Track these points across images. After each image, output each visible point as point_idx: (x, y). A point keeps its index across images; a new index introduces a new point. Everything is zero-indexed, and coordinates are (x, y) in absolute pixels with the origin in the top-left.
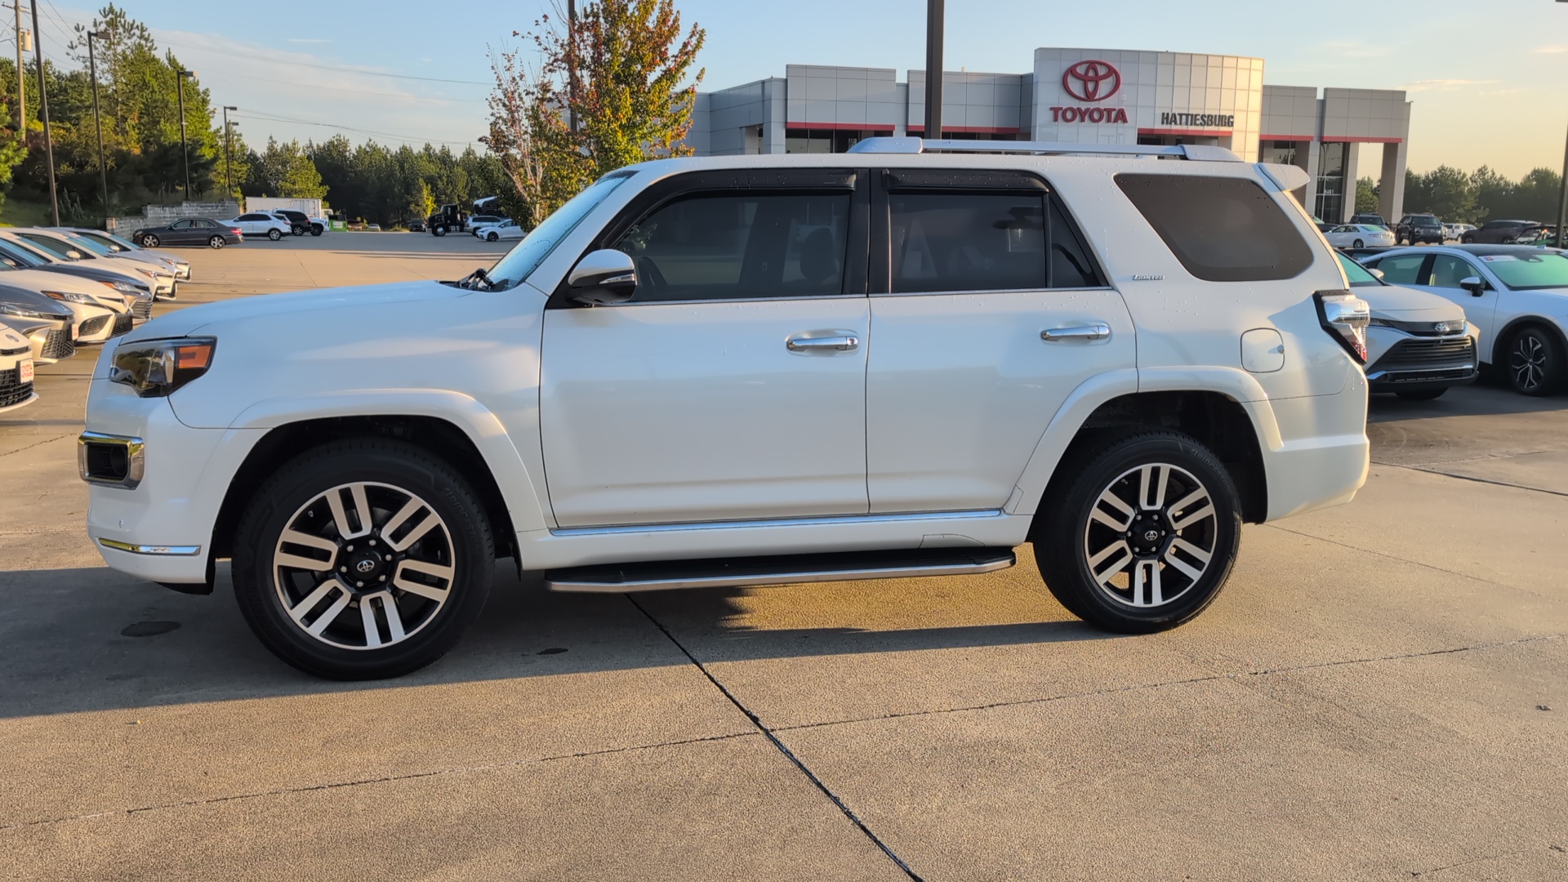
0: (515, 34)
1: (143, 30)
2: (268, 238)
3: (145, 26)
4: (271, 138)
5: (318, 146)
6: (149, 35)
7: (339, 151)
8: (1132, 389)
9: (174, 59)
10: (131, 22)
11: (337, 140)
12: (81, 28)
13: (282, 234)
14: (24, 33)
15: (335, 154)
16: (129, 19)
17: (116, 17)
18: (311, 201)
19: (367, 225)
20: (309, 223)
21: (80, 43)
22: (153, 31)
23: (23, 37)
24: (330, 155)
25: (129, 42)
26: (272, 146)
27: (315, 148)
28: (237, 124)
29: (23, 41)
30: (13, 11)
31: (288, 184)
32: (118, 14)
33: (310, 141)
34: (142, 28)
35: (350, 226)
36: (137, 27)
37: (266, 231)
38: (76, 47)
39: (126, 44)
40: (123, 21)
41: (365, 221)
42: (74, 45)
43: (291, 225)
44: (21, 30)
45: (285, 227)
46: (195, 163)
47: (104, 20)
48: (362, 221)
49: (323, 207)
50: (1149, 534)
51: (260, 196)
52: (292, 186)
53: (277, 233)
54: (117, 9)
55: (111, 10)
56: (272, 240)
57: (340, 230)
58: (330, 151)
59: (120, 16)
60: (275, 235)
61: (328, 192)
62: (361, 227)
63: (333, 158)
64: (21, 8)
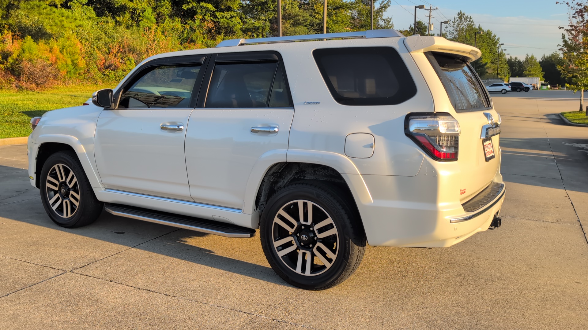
0: (557, 3)
1: (471, 19)
2: (501, 93)
3: (471, 17)
4: (527, 54)
5: (547, 56)
6: (473, 20)
7: (555, 58)
8: (284, 160)
9: (481, 28)
10: (467, 16)
11: (555, 53)
12: (450, 20)
13: (507, 91)
14: (431, 24)
15: (553, 59)
16: (466, 15)
17: (462, 15)
18: (535, 78)
19: (561, 87)
20: (523, 87)
21: (449, 26)
22: (474, 19)
23: (431, 26)
24: (551, 60)
25: (465, 23)
26: (527, 57)
27: (546, 57)
28: (506, 50)
29: (431, 27)
30: (429, 17)
31: (527, 72)
32: (463, 14)
33: (544, 55)
34: (470, 18)
35: (553, 88)
36: (469, 18)
37: (501, 90)
38: (448, 27)
39: (464, 24)
40: (464, 16)
41: (560, 86)
42: (447, 27)
43: (511, 88)
44: (430, 24)
45: (508, 89)
46: (479, 65)
47: (458, 17)
48: (559, 86)
49: (541, 80)
50: (303, 237)
51: (516, 77)
52: (529, 73)
53: (505, 91)
54: (463, 13)
55: (461, 13)
56: (503, 93)
57: (545, 89)
58: (551, 58)
59: (463, 15)
60: (504, 92)
61: (544, 74)
62: (557, 88)
63: (552, 61)
64: (431, 16)
